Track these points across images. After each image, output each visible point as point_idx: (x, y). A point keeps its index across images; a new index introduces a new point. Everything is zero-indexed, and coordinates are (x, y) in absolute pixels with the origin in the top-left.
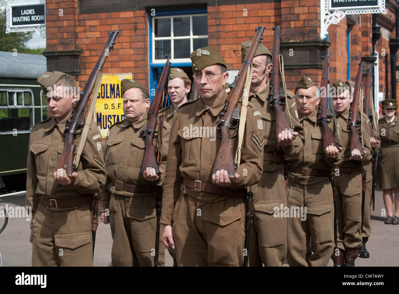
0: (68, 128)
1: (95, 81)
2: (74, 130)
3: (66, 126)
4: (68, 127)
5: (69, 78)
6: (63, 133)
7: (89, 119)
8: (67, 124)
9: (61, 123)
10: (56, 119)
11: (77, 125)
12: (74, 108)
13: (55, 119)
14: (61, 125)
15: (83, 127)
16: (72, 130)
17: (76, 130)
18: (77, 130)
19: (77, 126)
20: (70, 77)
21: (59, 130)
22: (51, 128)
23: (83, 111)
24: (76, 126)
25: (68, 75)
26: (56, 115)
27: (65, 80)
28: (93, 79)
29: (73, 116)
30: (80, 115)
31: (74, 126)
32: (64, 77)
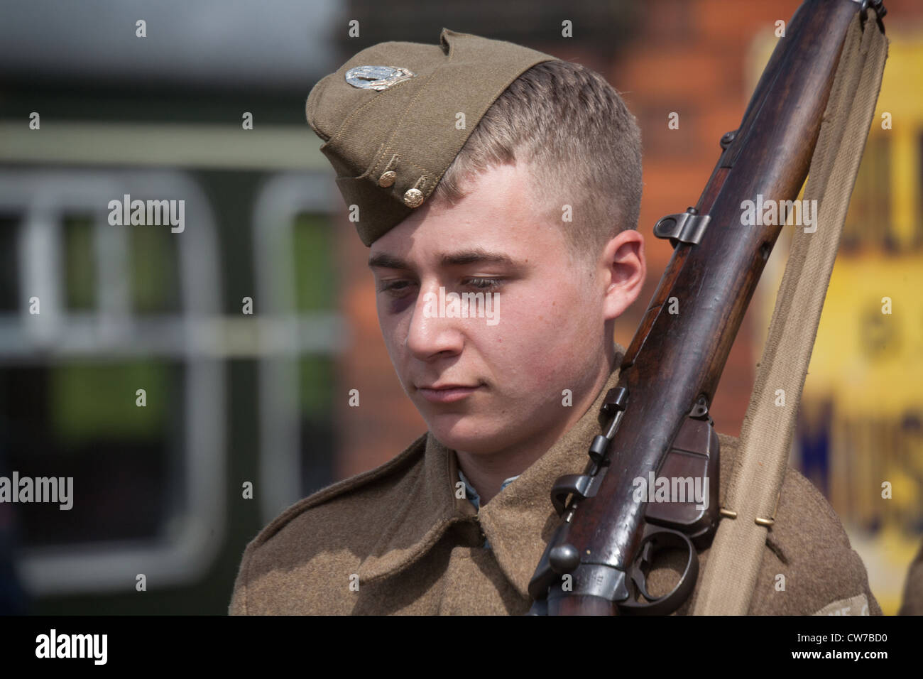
0: (567, 552)
1: (818, 119)
2: (624, 566)
3: (553, 536)
4: (572, 543)
5: (583, 99)
6: (523, 586)
7: (759, 471)
8: (561, 511)
9: (511, 503)
10: (464, 457)
11: (648, 529)
12: (624, 365)
13: (454, 461)
14: (510, 516)
15: (705, 543)
16: (603, 573)
17: (637, 573)
18: (647, 568)
19: (653, 539)
20: (591, 84)
21: (489, 562)
22: (420, 545)
23: (704, 391)
24: (635, 537)
25: (573, 72)
26: (465, 427)
27: (548, 112)
28: (792, 101)
29: (609, 445)
30: (673, 436)
31: (622, 537)
32: (543, 90)
